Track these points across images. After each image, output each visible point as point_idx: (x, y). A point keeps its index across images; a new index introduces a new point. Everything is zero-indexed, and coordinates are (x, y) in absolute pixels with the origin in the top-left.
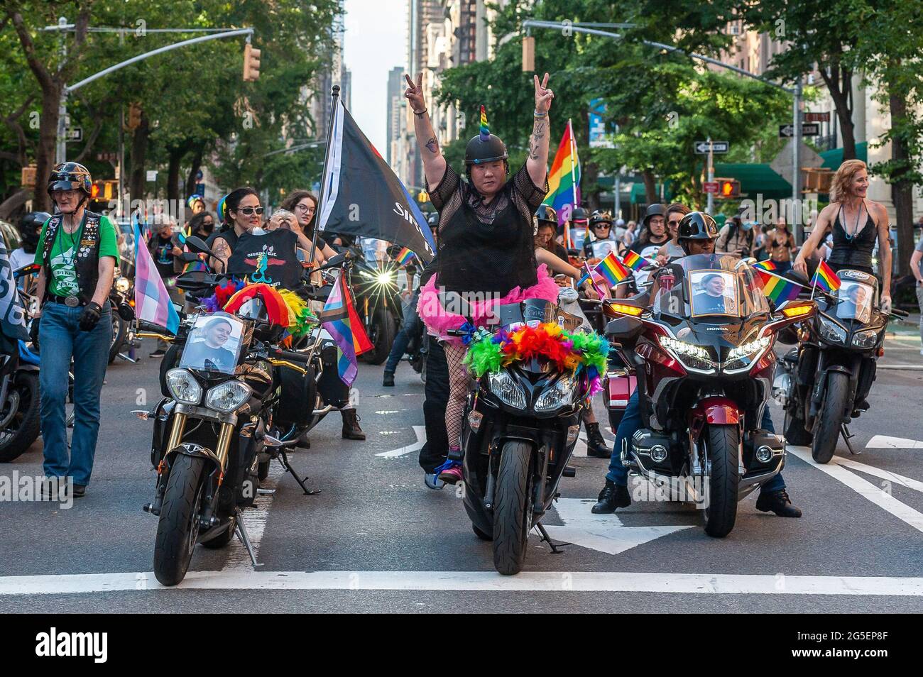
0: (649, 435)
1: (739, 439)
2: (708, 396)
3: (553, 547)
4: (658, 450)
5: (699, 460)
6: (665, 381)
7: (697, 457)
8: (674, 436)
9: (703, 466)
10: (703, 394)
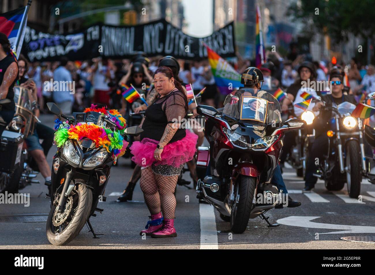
0: (211, 178)
1: (255, 185)
2: (243, 162)
3: (95, 235)
4: (214, 186)
5: (234, 193)
6: (222, 150)
7: (233, 191)
8: (224, 180)
9: (235, 197)
10: (241, 161)
